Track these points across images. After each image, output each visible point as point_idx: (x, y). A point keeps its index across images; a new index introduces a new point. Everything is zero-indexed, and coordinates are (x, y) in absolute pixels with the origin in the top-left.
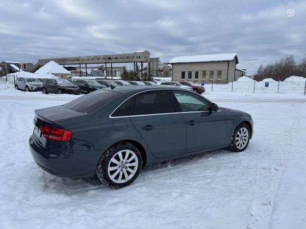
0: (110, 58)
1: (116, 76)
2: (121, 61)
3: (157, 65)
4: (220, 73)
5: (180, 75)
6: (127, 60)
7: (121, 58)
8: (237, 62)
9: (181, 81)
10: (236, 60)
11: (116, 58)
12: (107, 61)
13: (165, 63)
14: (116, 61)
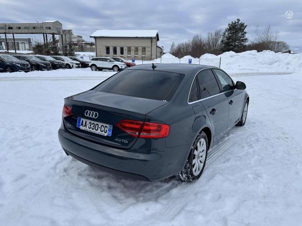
0: (10, 28)
1: (19, 49)
2: (26, 31)
3: (70, 38)
4: (144, 49)
5: (105, 51)
6: (34, 31)
7: (26, 28)
8: (158, 40)
9: (113, 56)
10: (157, 38)
11: (20, 28)
12: (7, 31)
13: (78, 36)
14: (20, 31)
